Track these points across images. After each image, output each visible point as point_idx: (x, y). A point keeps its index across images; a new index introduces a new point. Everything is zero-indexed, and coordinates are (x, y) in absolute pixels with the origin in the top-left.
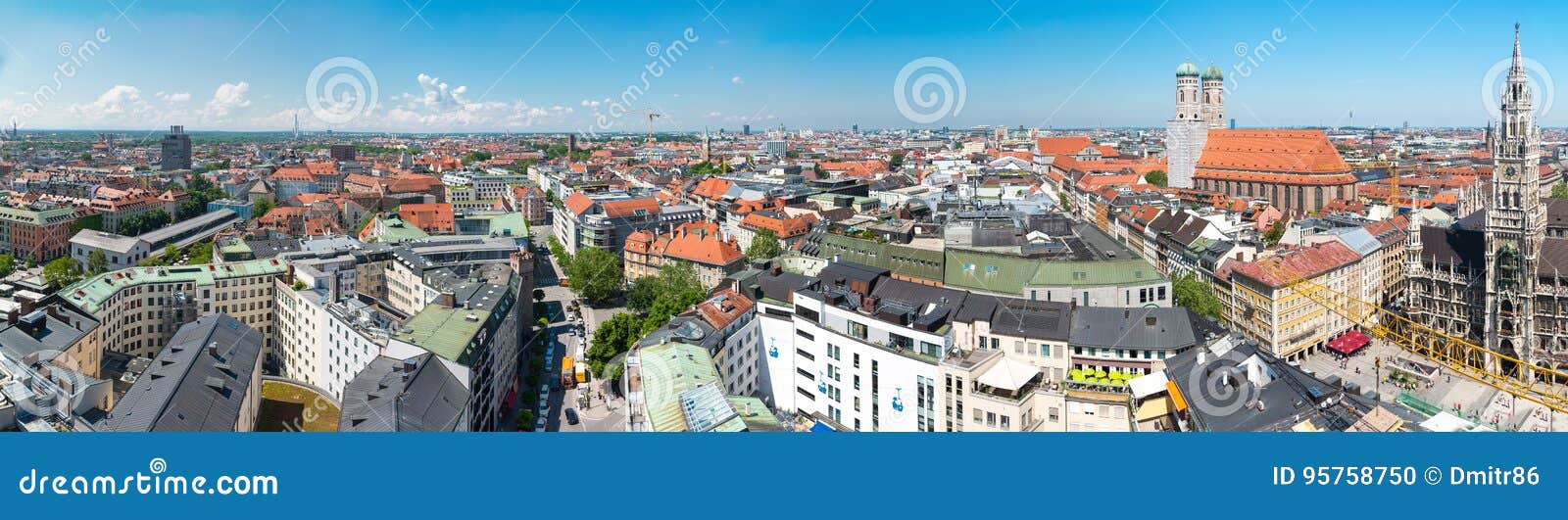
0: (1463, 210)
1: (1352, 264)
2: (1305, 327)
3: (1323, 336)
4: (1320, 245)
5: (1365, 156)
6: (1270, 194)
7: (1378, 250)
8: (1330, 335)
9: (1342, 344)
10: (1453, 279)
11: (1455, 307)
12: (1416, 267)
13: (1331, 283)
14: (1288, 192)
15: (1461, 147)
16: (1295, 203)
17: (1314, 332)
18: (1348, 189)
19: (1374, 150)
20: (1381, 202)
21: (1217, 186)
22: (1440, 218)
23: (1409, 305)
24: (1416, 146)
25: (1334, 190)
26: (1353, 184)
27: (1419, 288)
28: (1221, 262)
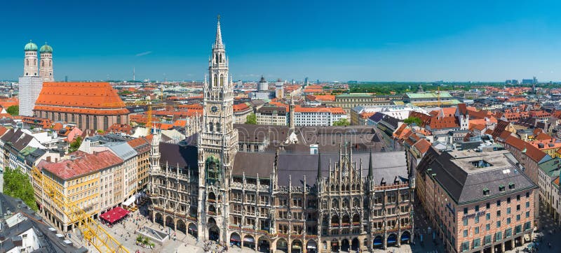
0: (189, 132)
1: (117, 165)
2: (86, 205)
3: (98, 210)
4: (97, 153)
5: (138, 97)
6: (78, 120)
7: (135, 156)
8: (102, 210)
9: (109, 216)
10: (179, 177)
11: (180, 195)
12: (156, 168)
13: (103, 177)
14: (88, 119)
15: (195, 92)
16: (92, 126)
17: (91, 208)
18: (124, 117)
19: (143, 94)
20: (142, 125)
21: (47, 115)
22: (175, 137)
23: (152, 193)
24: (170, 92)
25: (115, 118)
26: (127, 114)
27: (158, 181)
28: (37, 162)
